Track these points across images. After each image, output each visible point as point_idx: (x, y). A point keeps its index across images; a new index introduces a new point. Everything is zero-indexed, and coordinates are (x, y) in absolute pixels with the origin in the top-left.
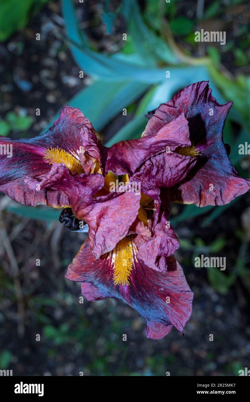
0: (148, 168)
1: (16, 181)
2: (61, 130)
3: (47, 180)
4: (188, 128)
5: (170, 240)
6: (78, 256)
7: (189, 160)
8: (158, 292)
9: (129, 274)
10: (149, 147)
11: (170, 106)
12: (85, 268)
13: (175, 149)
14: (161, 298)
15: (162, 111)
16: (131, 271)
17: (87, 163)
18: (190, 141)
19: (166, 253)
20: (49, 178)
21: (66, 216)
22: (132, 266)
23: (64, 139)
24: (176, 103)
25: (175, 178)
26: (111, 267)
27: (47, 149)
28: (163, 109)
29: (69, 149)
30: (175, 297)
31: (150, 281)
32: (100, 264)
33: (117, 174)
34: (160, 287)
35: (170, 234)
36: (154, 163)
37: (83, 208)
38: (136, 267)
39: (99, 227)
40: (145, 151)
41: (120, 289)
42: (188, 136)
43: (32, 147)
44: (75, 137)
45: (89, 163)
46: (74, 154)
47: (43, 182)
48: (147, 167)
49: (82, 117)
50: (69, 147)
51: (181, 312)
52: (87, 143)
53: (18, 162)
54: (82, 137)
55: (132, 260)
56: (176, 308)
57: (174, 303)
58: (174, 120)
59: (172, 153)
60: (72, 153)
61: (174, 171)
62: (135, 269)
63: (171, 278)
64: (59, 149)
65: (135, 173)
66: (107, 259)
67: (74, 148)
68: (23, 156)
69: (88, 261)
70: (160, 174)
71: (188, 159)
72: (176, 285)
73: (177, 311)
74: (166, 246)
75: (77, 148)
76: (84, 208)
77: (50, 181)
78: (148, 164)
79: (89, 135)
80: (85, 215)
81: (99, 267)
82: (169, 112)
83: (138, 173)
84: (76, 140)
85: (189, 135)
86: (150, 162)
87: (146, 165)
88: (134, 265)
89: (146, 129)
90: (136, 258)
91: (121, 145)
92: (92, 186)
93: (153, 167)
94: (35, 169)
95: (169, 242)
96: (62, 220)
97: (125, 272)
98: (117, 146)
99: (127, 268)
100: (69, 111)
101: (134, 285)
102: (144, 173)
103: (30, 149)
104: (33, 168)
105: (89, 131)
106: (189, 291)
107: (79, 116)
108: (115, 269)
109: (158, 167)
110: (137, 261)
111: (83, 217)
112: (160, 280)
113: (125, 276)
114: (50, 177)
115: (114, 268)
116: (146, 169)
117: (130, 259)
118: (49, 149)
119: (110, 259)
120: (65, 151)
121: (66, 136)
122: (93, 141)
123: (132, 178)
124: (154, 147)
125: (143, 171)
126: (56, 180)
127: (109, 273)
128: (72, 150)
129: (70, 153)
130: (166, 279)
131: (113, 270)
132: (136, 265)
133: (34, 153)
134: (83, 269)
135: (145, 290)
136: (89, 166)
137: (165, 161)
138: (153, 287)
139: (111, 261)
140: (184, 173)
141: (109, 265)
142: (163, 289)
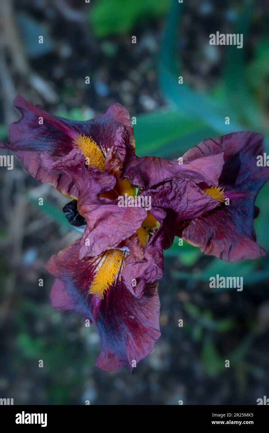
0: (165, 190)
1: (36, 153)
2: (101, 123)
3: (61, 162)
4: (222, 168)
5: (157, 269)
6: (66, 250)
7: (210, 199)
8: (128, 318)
9: (107, 288)
10: (177, 171)
11: (217, 144)
12: (67, 265)
13: (199, 182)
14: (128, 326)
15: (206, 145)
16: (110, 287)
17: (111, 163)
18: (218, 182)
19: (147, 279)
20: (64, 162)
21: (71, 208)
22: (113, 282)
23: (101, 132)
24: (223, 143)
25: (190, 212)
26: (92, 274)
27: (80, 134)
28: (208, 143)
29: (101, 144)
30: (141, 330)
31: (125, 304)
32: (84, 266)
33: (133, 183)
34: (132, 314)
35: (158, 262)
36: (174, 188)
37: (87, 204)
38: (116, 285)
39: (95, 229)
40: (171, 174)
41: (92, 300)
42: (218, 177)
43: (66, 127)
44: (112, 135)
45: (113, 163)
46: (104, 150)
47: (57, 163)
48: (165, 188)
49: (127, 119)
50: (102, 142)
51: (141, 347)
52: (119, 143)
53: (47, 137)
54: (117, 135)
55: (116, 276)
56: (138, 341)
57: (138, 336)
58: (212, 156)
59: (196, 186)
60: (103, 149)
61: (191, 205)
62: (115, 286)
63: (146, 309)
64: (91, 139)
65: (150, 189)
66: (93, 265)
67: (106, 145)
68: (54, 132)
69: (73, 260)
70: (176, 202)
71: (208, 198)
72: (147, 318)
73: (137, 345)
74: (150, 273)
75: (109, 146)
76: (89, 205)
77: (64, 164)
78: (167, 186)
79: (123, 134)
80: (87, 212)
81: (81, 269)
82: (214, 149)
83: (154, 191)
84: (112, 138)
85: (220, 175)
86: (170, 185)
87: (165, 185)
88: (116, 282)
89: (184, 156)
90: (120, 275)
91: (151, 159)
92: (103, 185)
93: (171, 191)
94: (60, 149)
95: (154, 270)
96: (66, 210)
97: (104, 285)
98: (147, 159)
99: (107, 281)
100: (117, 109)
101: (107, 301)
102: (160, 193)
103: (64, 128)
104: (58, 148)
105: (125, 131)
106: (157, 330)
107: (125, 117)
108: (95, 278)
109: (176, 193)
110: (120, 279)
111: (85, 213)
112: (134, 308)
113: (102, 289)
114: (66, 161)
115: (95, 276)
116: (163, 190)
117: (114, 274)
118: (81, 135)
119: (95, 267)
120: (96, 144)
121: (104, 130)
122: (125, 142)
123: (146, 193)
124: (181, 174)
125: (160, 190)
126: (71, 166)
127: (89, 279)
128: (104, 145)
129: (100, 148)
130: (140, 309)
131: (94, 278)
132: (117, 283)
133: (66, 133)
134: (65, 264)
135: (116, 311)
136: (112, 166)
137: (185, 190)
138: (125, 311)
139: (95, 268)
140: (200, 211)
141: (92, 271)
142: (133, 317)
